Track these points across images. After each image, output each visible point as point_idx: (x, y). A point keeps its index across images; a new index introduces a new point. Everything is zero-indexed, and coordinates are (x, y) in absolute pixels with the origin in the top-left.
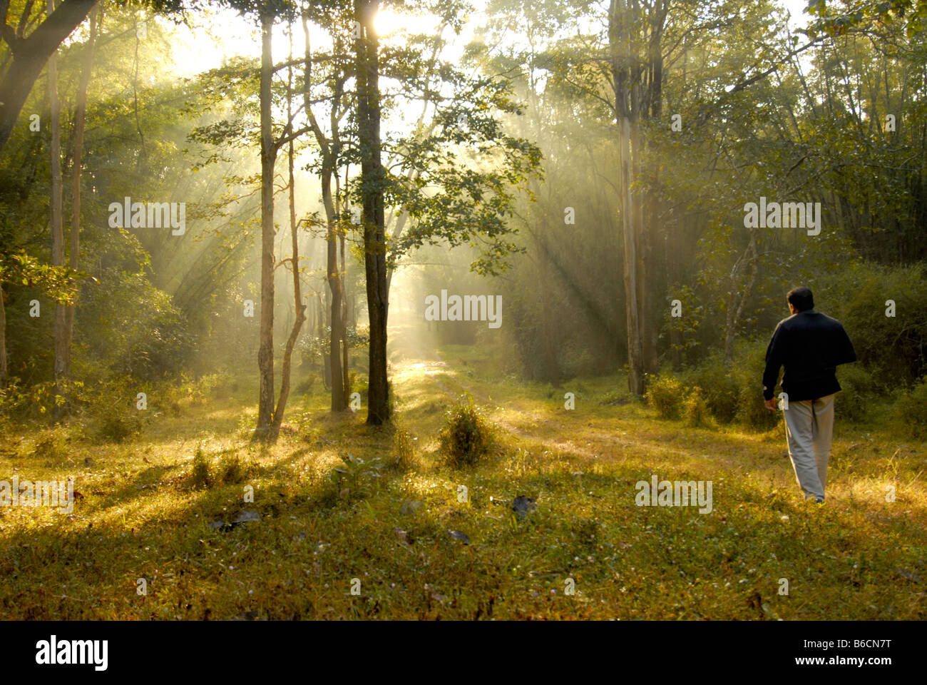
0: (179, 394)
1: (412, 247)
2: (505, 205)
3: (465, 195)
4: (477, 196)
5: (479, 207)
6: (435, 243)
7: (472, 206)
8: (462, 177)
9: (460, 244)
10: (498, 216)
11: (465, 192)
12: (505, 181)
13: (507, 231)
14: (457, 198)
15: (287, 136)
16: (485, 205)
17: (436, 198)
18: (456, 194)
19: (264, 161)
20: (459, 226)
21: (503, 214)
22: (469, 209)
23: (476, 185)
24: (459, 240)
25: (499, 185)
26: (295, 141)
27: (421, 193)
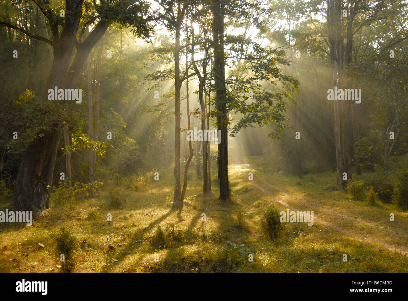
0: (137, 181)
1: (242, 127)
2: (283, 107)
3: (265, 103)
4: (270, 103)
5: (271, 108)
6: (253, 126)
7: (268, 108)
8: (264, 95)
9: (263, 126)
10: (280, 112)
11: (265, 101)
12: (283, 96)
13: (284, 120)
14: (262, 105)
15: (186, 76)
16: (275, 107)
17: (252, 104)
18: (261, 103)
19: (176, 87)
20: (263, 118)
21: (282, 111)
22: (267, 109)
23: (270, 98)
24: (263, 124)
25: (280, 98)
26: (189, 79)
27: (245, 102)
